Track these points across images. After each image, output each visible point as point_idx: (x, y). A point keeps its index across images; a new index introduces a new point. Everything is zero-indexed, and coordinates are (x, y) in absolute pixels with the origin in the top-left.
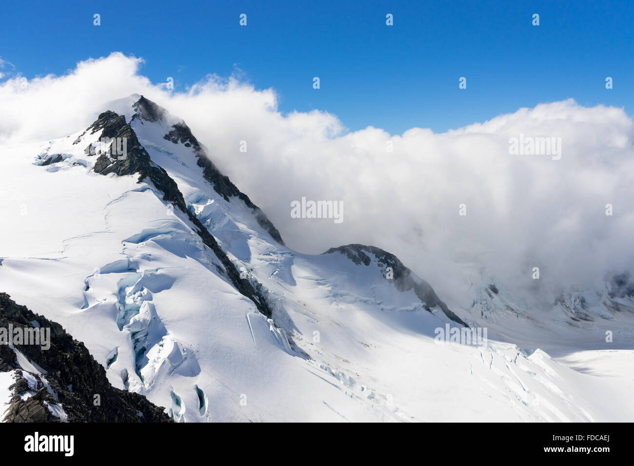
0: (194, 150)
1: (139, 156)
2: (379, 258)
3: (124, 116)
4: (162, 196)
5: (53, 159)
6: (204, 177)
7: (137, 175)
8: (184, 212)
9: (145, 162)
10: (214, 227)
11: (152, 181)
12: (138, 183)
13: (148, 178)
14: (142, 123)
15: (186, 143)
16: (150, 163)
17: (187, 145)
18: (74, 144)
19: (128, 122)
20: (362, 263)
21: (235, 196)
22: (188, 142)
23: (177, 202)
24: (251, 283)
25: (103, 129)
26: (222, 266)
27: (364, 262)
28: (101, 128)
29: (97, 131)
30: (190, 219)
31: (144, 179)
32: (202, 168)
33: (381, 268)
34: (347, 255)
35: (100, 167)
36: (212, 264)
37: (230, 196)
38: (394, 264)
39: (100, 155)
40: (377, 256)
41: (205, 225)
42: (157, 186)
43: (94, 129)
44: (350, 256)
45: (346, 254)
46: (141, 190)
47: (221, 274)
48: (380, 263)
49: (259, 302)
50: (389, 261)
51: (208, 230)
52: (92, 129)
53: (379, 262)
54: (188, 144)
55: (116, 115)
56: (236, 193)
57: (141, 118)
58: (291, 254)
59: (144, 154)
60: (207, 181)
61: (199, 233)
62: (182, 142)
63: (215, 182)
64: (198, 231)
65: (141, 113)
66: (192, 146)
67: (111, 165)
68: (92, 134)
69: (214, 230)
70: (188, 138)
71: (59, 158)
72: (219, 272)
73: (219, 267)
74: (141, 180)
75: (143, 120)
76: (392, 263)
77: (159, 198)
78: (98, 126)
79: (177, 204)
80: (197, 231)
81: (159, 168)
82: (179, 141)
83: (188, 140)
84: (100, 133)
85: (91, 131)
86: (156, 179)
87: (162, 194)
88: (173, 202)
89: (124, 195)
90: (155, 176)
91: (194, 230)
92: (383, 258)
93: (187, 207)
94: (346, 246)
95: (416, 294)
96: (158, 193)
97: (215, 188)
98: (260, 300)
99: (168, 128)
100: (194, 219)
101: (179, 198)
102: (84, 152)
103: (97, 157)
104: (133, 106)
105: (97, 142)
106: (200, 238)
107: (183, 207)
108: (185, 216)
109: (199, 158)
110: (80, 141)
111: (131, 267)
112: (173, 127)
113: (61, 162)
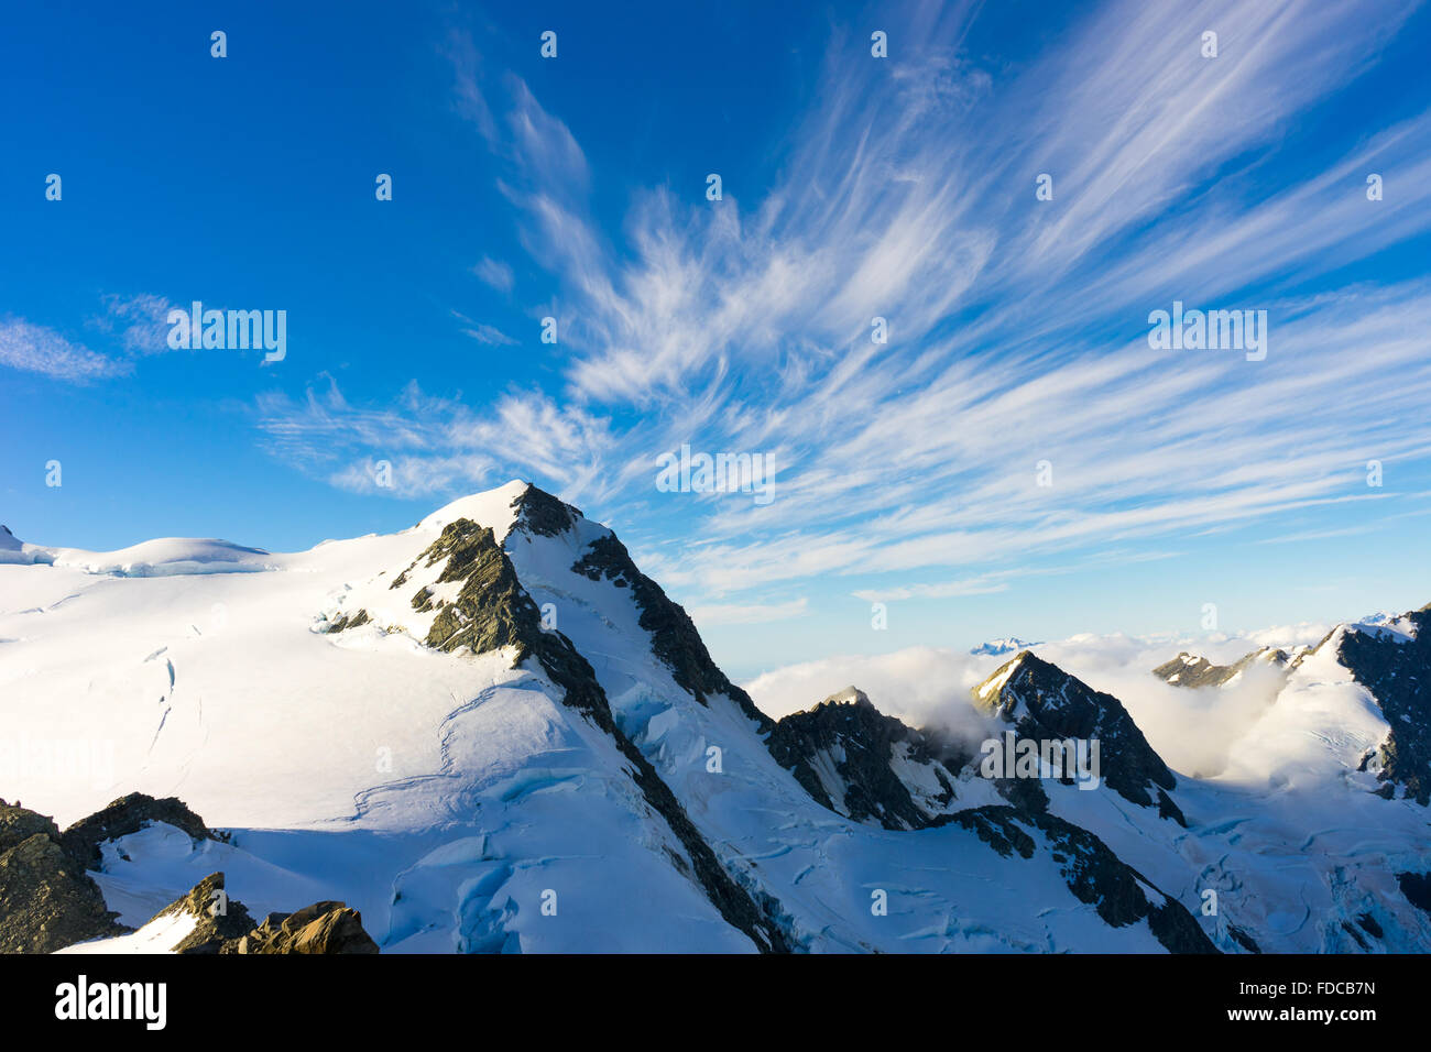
0: (633, 593)
1: (518, 610)
2: (1055, 840)
3: (491, 529)
4: (561, 697)
5: (349, 621)
6: (653, 651)
7: (511, 652)
8: (606, 731)
9: (529, 624)
10: (671, 765)
11: (542, 663)
12: (512, 668)
13: (534, 658)
14: (529, 540)
15: (616, 578)
16: (540, 624)
17: (620, 584)
18: (392, 587)
19: (498, 541)
20: (1014, 851)
21: (720, 692)
22: (621, 576)
23: (591, 709)
24: (752, 897)
25: (450, 556)
26: (684, 854)
27: (1019, 850)
28: (446, 554)
29: (438, 560)
30: (619, 748)
31: (526, 661)
32: (649, 632)
33: (1060, 865)
34: (978, 832)
35: (438, 637)
36: (662, 850)
37: (709, 692)
38: (1092, 855)
39: (440, 611)
40: (1050, 836)
41: (651, 760)
42: (553, 676)
43: (431, 558)
44: (985, 834)
45: (975, 829)
46: (518, 683)
47: (681, 873)
48: (1060, 852)
49: (768, 941)
50: (1081, 847)
51: (657, 771)
52: (428, 556)
53: (1055, 849)
54: (621, 580)
55: (477, 527)
56: (722, 688)
57: (527, 529)
58: (845, 829)
59: (528, 606)
60: (659, 661)
61: (636, 777)
62: (609, 577)
63: (676, 663)
64: (635, 775)
65: (527, 519)
66: (630, 584)
67: (461, 631)
68: (428, 566)
69: (673, 770)
70: (622, 569)
71: (362, 619)
72: (679, 869)
73: (677, 857)
74: (519, 664)
75: (531, 534)
76: (1087, 852)
77: (554, 701)
78: (441, 550)
79: (592, 713)
80: (631, 773)
81: (558, 636)
82: (603, 576)
83: (622, 572)
84: (443, 564)
85: (426, 560)
86: (550, 661)
87: (561, 692)
88: (583, 710)
89: (485, 696)
90: (547, 654)
91: (625, 771)
92: (1066, 840)
93: (614, 719)
94: (974, 810)
95: (1154, 934)
96: (553, 689)
97: (676, 677)
98: (771, 937)
99: (580, 547)
100: (627, 747)
101: (598, 699)
102: (411, 605)
103: (436, 613)
104: (512, 506)
105: (437, 582)
106: (639, 790)
107: (604, 720)
108: (609, 741)
109: (643, 610)
110: (405, 581)
111: (488, 854)
112: (591, 545)
113: (364, 627)
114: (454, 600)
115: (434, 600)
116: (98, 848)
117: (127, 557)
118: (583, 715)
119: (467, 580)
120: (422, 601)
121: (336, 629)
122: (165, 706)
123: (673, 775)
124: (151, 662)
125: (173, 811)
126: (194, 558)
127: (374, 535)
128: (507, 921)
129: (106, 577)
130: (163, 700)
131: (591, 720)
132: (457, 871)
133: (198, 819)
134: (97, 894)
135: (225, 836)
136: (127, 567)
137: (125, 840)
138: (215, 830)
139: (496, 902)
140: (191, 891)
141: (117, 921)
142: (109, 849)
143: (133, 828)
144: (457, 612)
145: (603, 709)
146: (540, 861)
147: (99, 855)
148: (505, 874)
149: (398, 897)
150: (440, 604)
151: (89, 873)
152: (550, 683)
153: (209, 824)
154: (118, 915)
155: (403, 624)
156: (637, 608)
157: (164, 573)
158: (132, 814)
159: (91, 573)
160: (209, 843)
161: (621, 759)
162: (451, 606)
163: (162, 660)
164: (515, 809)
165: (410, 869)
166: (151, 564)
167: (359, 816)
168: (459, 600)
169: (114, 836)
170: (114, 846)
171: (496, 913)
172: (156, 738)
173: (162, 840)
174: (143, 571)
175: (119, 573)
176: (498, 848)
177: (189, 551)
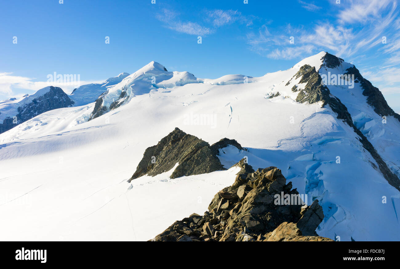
0: (361, 84)
1: (323, 91)
3: (314, 67)
4: (336, 116)
5: (275, 95)
6: (367, 102)
7: (321, 103)
8: (351, 126)
9: (326, 95)
10: (372, 137)
11: (331, 106)
12: (321, 108)
13: (328, 105)
14: (326, 70)
16: (330, 95)
18: (286, 85)
19: (317, 71)
23: (346, 120)
24: (399, 178)
25: (302, 76)
26: (376, 163)
28: (301, 75)
29: (299, 77)
30: (355, 131)
31: (325, 106)
32: (366, 96)
35: (299, 99)
36: (368, 162)
39: (300, 92)
41: (365, 135)
42: (334, 110)
43: (297, 76)
46: (323, 112)
47: (375, 169)
51: (367, 139)
52: (296, 76)
54: (356, 81)
55: (310, 67)
57: (326, 66)
59: (326, 90)
60: (369, 105)
61: (360, 140)
63: (375, 106)
65: (326, 63)
66: (360, 82)
67: (306, 97)
68: (296, 79)
69: (373, 138)
70: (357, 77)
71: (278, 94)
72: (374, 168)
73: (373, 164)
74: (323, 106)
75: (327, 68)
77: (334, 117)
78: (299, 74)
80: (359, 139)
81: (335, 98)
83: (357, 78)
84: (300, 78)
85: (295, 77)
86: (333, 106)
87: (336, 115)
88: (343, 120)
89: (313, 115)
90: (332, 104)
91: (357, 138)
93: (353, 123)
96: (333, 114)
97: (375, 110)
99: (343, 71)
100: (357, 131)
101: (348, 117)
102: (291, 90)
103: (298, 92)
104: (321, 60)
105: (299, 83)
106: (361, 144)
107: (350, 123)
108: (352, 129)
109: (364, 90)
110: (289, 83)
111: (314, 159)
112: (346, 70)
113: (279, 97)
114: (304, 88)
115: (298, 89)
116: (218, 150)
117: (219, 80)
118: (343, 121)
119: (307, 82)
120: (294, 89)
121: (271, 97)
122: (230, 117)
123: (372, 140)
124: (227, 106)
125: (234, 143)
126: (235, 80)
127: (280, 71)
128: (320, 177)
129: (215, 86)
130: (230, 116)
131: (346, 123)
132: (305, 163)
133: (240, 145)
134: (219, 160)
135: (246, 149)
136: (219, 83)
137: (224, 149)
138: (244, 148)
139: (317, 171)
140: (239, 162)
141: (223, 167)
142: (221, 151)
143: (225, 146)
144: (305, 92)
145: (350, 120)
146: (329, 162)
147: (219, 152)
148: (319, 165)
149: (290, 168)
150: (300, 90)
151: (217, 156)
152: (333, 112)
153: (242, 146)
154: (223, 166)
155: (289, 96)
156: (362, 89)
157: (228, 84)
158: (225, 143)
159: (212, 85)
160: (242, 151)
161: (356, 135)
162: (303, 90)
163: (229, 106)
164: (322, 147)
165: (292, 161)
166: (225, 82)
167: (279, 146)
168: (305, 88)
169: (222, 148)
170: (222, 150)
171: (316, 175)
172: (229, 124)
173: (231, 149)
174: (223, 84)
175: (218, 84)
176: (317, 157)
177: (234, 78)
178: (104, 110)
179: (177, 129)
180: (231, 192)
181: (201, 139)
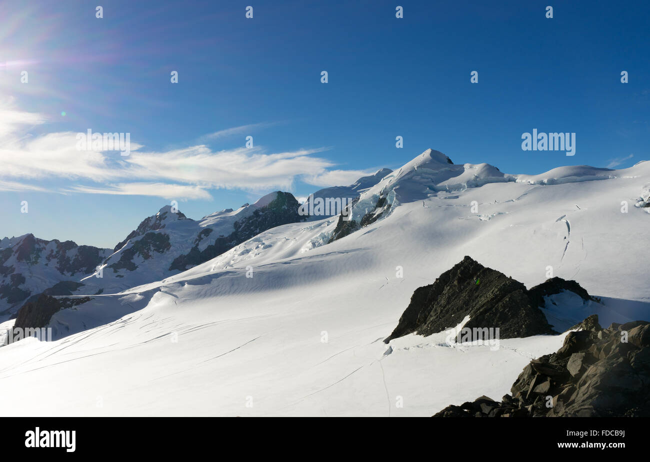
116: (543, 298)
117: (545, 176)
121: (648, 205)
122: (566, 241)
124: (559, 221)
125: (573, 286)
126: (575, 175)
129: (537, 186)
130: (565, 238)
133: (585, 291)
134: (544, 317)
135: (598, 300)
136: (545, 181)
137: (554, 296)
138: (593, 297)
140: (584, 321)
141: (553, 328)
142: (548, 300)
143: (557, 292)
147: (544, 301)
151: (540, 308)
153: (590, 294)
154: (553, 326)
157: (561, 183)
158: (555, 285)
159: (531, 184)
160: (590, 302)
163: (564, 221)
166: (556, 179)
169: (549, 294)
170: (549, 298)
172: (564, 254)
173: (568, 298)
174: (552, 182)
175: (542, 183)
177: (572, 172)
178: (351, 226)
179: (467, 258)
180: (554, 364)
181: (511, 277)
